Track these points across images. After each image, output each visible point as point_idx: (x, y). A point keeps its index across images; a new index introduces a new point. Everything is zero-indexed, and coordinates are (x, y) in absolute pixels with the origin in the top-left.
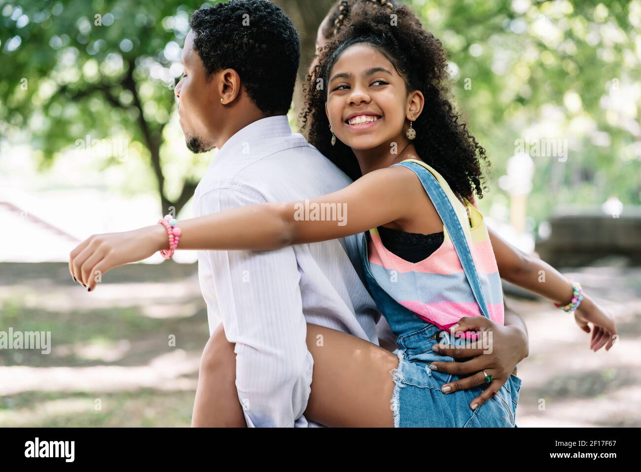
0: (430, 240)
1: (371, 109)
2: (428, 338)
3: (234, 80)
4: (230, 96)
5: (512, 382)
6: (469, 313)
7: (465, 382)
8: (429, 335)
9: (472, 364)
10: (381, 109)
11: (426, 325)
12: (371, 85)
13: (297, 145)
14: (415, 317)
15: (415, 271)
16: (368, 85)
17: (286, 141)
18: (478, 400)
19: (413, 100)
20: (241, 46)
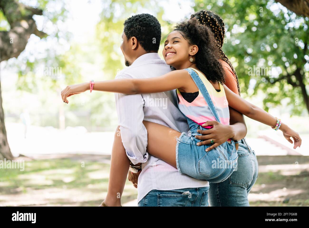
0: (194, 95)
1: (172, 50)
2: (197, 128)
3: (135, 41)
4: (134, 46)
5: (229, 146)
6: (211, 120)
7: (204, 142)
8: (196, 127)
9: (206, 136)
10: (175, 50)
11: (195, 124)
12: (174, 43)
13: (157, 63)
14: (192, 122)
15: (191, 106)
16: (173, 43)
17: (152, 61)
18: (208, 149)
19: (193, 48)
20: (136, 29)
